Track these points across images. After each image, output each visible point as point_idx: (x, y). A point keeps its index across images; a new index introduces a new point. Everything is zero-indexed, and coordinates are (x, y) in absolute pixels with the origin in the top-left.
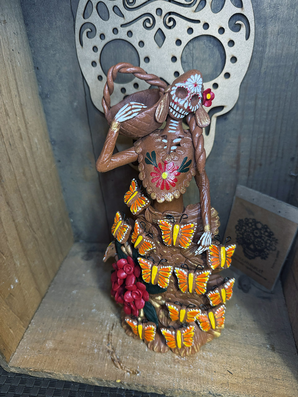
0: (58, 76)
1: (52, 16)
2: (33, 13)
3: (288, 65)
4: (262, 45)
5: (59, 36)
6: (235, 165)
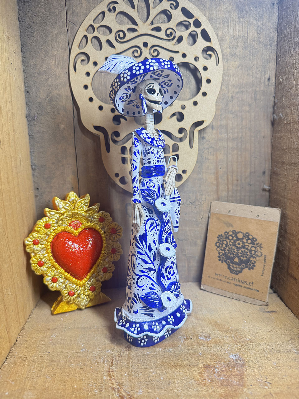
0: (48, 99)
2: (31, 43)
3: (249, 91)
4: (227, 75)
5: (54, 63)
6: (215, 182)
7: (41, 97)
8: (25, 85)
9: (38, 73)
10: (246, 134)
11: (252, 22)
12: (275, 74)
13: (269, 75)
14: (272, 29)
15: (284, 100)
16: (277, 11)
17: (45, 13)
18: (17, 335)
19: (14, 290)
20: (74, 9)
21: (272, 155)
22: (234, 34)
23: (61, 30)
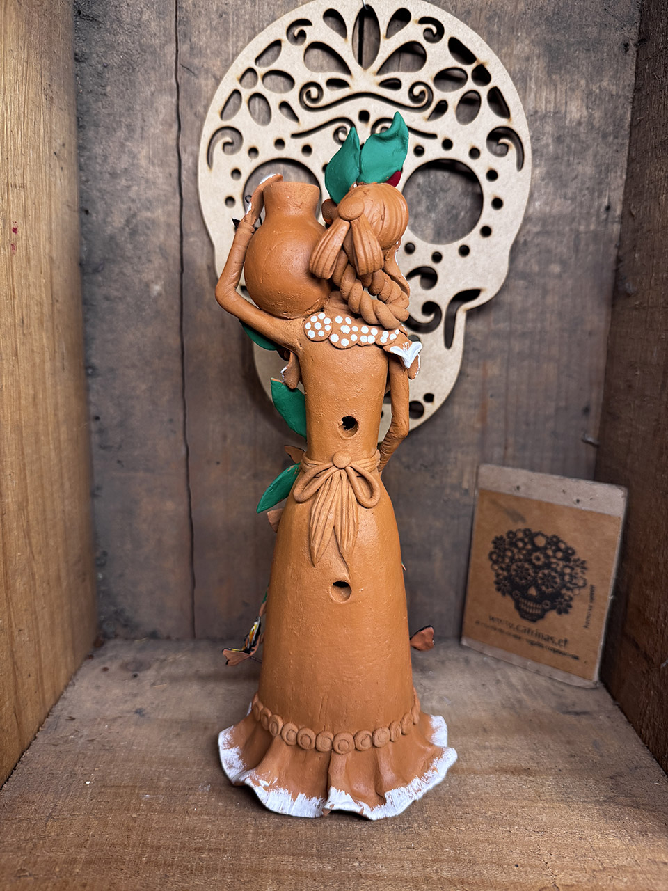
0: (130, 229)
1: (136, 118)
2: (99, 108)
3: (562, 231)
6: (478, 426)
7: (113, 224)
8: (81, 197)
9: (110, 174)
10: (551, 324)
11: (578, 82)
12: (622, 198)
13: (609, 199)
14: (620, 100)
15: (637, 255)
16: (632, 62)
17: (132, 45)
18: (37, 726)
19: (35, 632)
20: (194, 39)
21: (606, 374)
22: (536, 106)
23: (164, 84)
